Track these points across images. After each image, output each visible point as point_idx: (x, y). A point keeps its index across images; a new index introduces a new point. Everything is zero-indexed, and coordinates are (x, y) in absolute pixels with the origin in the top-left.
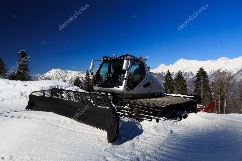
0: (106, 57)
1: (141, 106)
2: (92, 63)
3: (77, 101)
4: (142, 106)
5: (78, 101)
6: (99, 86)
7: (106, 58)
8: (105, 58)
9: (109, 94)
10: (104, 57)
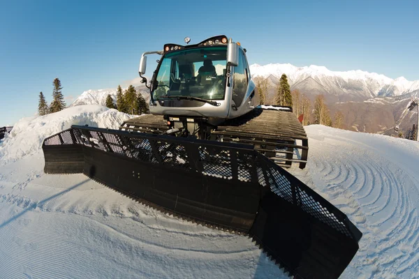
0: (170, 46)
1: (264, 139)
2: (142, 58)
3: (129, 155)
4: (267, 140)
5: (132, 155)
6: (162, 105)
7: (170, 48)
8: (167, 49)
9: (188, 120)
10: (165, 46)
